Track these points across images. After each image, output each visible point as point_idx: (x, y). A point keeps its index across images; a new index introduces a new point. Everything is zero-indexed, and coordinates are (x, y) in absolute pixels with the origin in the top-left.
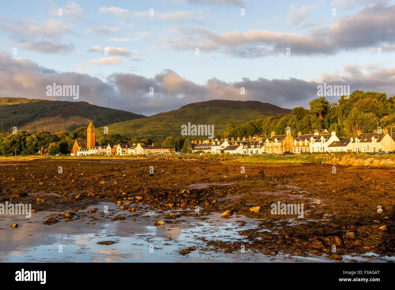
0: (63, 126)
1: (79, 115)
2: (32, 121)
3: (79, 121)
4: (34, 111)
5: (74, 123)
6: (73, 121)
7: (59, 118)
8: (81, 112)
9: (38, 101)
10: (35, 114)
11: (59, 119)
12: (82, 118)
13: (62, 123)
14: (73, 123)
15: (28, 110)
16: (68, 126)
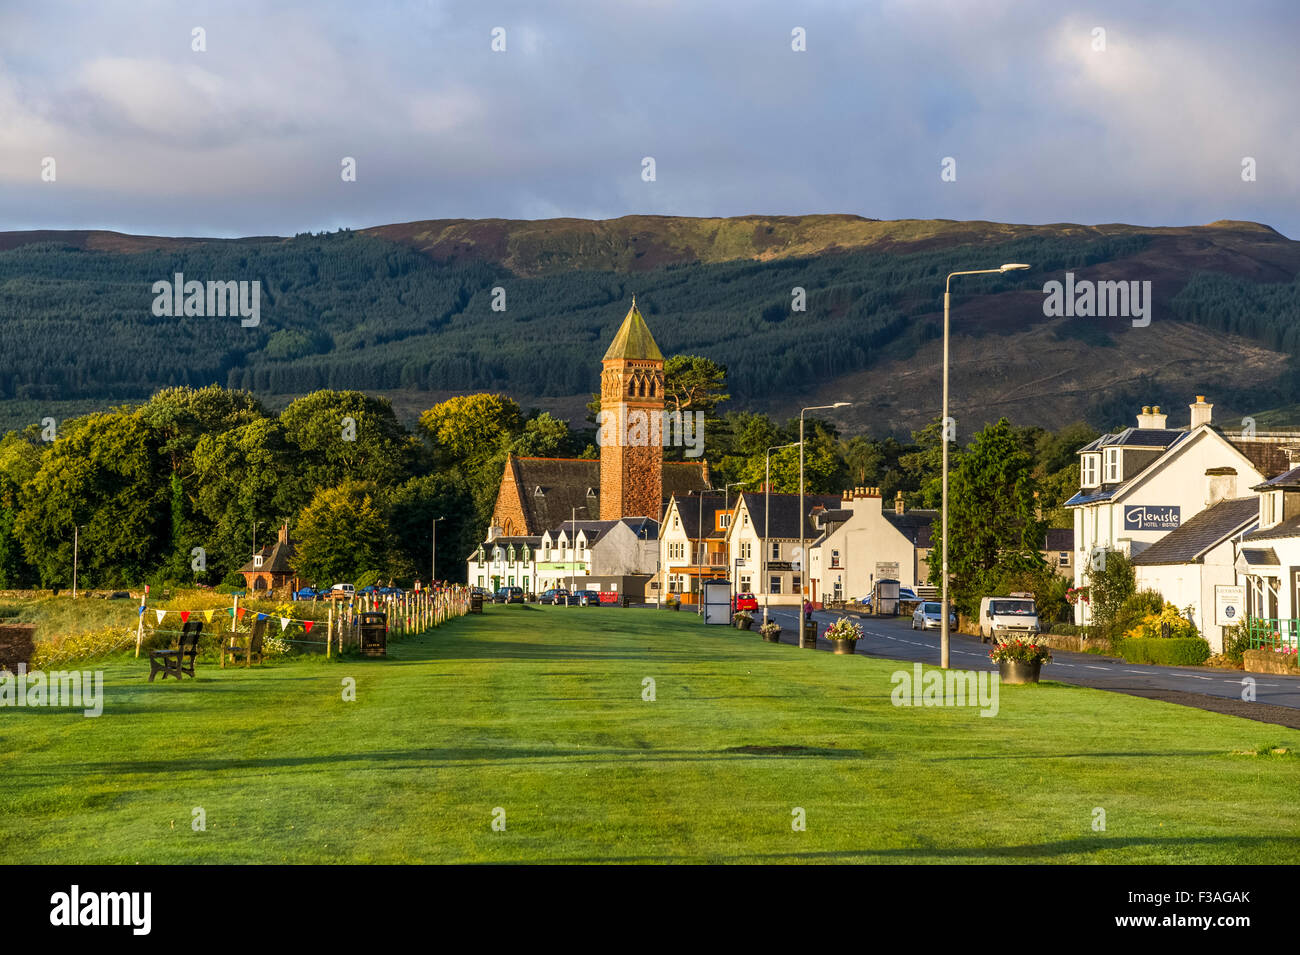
0: (1072, 394)
1: (1189, 318)
2: (869, 364)
3: (1187, 362)
4: (891, 300)
5: (1143, 377)
6: (1144, 363)
7: (1051, 339)
8: (1201, 300)
9: (931, 234)
10: (893, 316)
11: (1051, 346)
12: (1213, 340)
13: (1067, 378)
14: (1138, 371)
15: (858, 293)
16: (1102, 397)
